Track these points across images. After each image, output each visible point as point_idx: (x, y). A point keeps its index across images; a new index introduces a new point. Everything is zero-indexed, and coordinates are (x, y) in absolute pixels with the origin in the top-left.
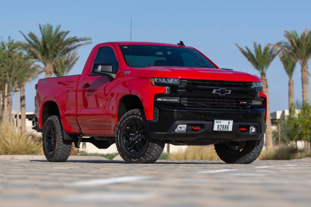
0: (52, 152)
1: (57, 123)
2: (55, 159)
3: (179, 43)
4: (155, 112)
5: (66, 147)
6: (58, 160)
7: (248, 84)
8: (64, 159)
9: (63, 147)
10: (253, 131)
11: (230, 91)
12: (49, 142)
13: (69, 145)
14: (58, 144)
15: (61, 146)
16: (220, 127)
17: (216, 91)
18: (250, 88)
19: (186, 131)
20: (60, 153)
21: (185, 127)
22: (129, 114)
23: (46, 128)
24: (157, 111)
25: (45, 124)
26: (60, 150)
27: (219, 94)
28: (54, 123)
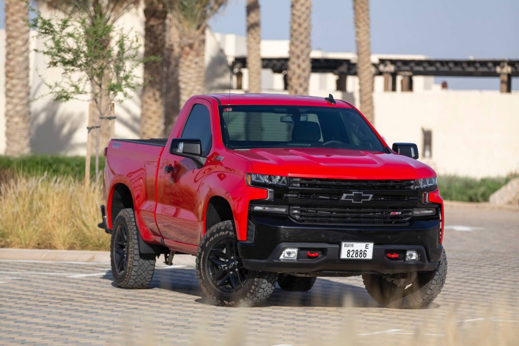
0: (123, 272)
1: (131, 223)
2: (127, 284)
3: (328, 96)
4: (250, 227)
5: (145, 264)
6: (132, 286)
7: (404, 184)
8: (142, 285)
9: (139, 263)
10: (414, 258)
11: (371, 196)
12: (120, 254)
13: (150, 261)
14: (131, 258)
15: (136, 262)
16: (351, 253)
17: (347, 196)
18: (410, 189)
19: (298, 259)
20: (135, 274)
21: (296, 252)
22: (220, 228)
23: (116, 229)
24: (253, 227)
25: (115, 223)
26: (135, 269)
27: (351, 201)
28: (126, 221)
